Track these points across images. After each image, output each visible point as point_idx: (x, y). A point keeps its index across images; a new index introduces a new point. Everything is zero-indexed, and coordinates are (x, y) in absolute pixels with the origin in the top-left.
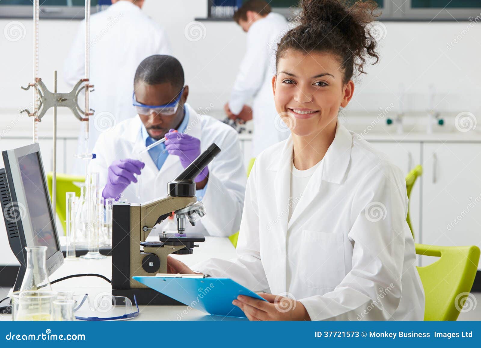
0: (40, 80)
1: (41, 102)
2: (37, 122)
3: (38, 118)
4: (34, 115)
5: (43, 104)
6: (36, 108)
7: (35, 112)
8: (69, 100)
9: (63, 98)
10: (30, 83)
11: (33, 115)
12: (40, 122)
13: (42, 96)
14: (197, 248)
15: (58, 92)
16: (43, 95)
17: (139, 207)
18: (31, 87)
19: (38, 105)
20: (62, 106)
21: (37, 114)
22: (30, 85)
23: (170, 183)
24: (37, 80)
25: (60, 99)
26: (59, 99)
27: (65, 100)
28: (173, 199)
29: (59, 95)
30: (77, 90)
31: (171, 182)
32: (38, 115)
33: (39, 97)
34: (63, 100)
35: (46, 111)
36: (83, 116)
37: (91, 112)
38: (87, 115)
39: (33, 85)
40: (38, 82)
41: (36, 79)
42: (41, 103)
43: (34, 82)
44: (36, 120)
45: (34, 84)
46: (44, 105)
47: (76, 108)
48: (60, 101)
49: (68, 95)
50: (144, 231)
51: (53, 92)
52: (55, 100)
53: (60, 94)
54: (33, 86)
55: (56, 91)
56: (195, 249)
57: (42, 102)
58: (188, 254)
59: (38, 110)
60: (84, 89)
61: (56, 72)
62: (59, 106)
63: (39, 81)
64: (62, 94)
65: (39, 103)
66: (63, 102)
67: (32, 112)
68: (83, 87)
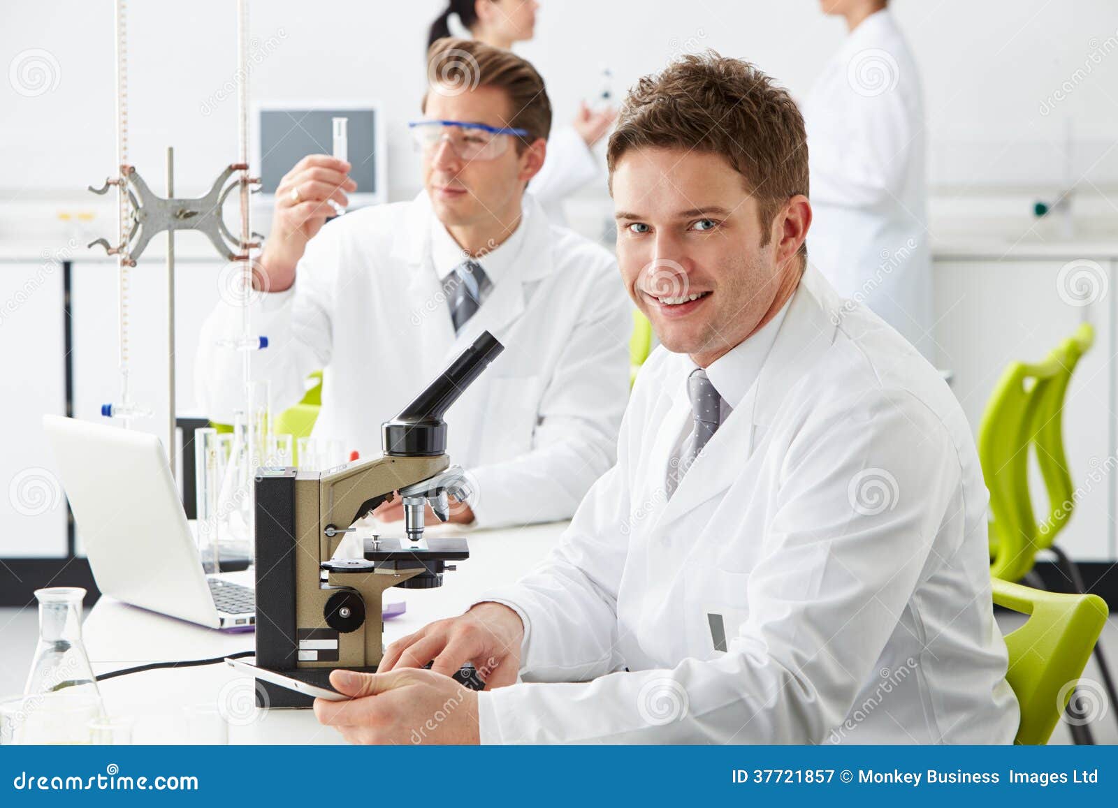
0: (132, 170)
1: (135, 220)
2: (127, 268)
3: (128, 258)
4: (120, 251)
5: (140, 226)
6: (124, 236)
7: (122, 244)
8: (202, 214)
9: (188, 211)
10: (110, 179)
11: (118, 252)
12: (133, 266)
13: (137, 208)
14: (452, 572)
15: (177, 196)
16: (141, 205)
17: (316, 481)
18: (112, 186)
19: (129, 229)
20: (186, 227)
21: (125, 249)
22: (109, 181)
23: (386, 425)
24: (127, 172)
25: (181, 213)
26: (178, 213)
27: (193, 214)
28: (393, 461)
29: (177, 204)
30: (220, 190)
31: (388, 422)
32: (130, 252)
33: (131, 208)
34: (187, 216)
35: (147, 241)
36: (238, 251)
37: (255, 240)
38: (246, 246)
39: (116, 182)
40: (128, 175)
41: (123, 168)
42: (137, 223)
43: (116, 175)
44: (124, 263)
45: (119, 181)
46: (143, 228)
47: (220, 231)
48: (182, 216)
49: (200, 202)
50: (327, 538)
51: (166, 197)
52: (169, 215)
53: (180, 201)
54: (115, 184)
55: (171, 195)
56: (446, 574)
57: (138, 220)
58: (432, 586)
59: (128, 239)
60: (238, 188)
61: (171, 150)
62: (180, 228)
63: (131, 172)
64: (185, 201)
65: (131, 223)
66: (188, 219)
67: (115, 244)
68: (236, 184)
